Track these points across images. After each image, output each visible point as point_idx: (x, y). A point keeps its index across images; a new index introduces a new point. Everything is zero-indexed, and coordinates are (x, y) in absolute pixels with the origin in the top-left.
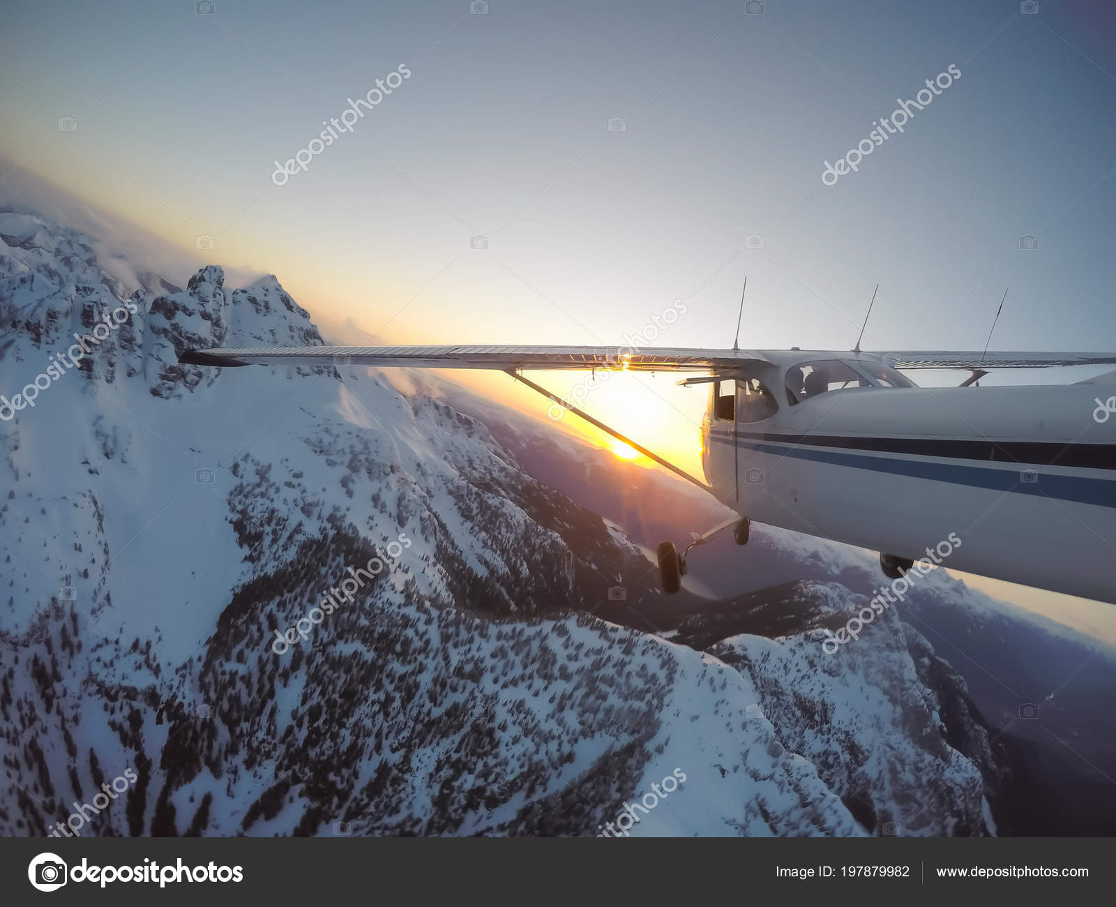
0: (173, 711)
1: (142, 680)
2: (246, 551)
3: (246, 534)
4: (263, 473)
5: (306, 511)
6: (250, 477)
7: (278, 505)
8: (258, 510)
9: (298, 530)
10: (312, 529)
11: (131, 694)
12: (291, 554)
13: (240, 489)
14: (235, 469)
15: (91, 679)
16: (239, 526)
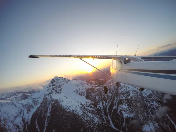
0: (92, 104)
1: (89, 104)
2: (82, 96)
3: (81, 95)
4: (77, 90)
5: (83, 90)
6: (76, 91)
7: (81, 91)
8: (80, 92)
9: (84, 91)
10: (85, 90)
11: (89, 105)
12: (86, 93)
13: (77, 93)
14: (74, 92)
15: (86, 106)
16: (80, 95)
